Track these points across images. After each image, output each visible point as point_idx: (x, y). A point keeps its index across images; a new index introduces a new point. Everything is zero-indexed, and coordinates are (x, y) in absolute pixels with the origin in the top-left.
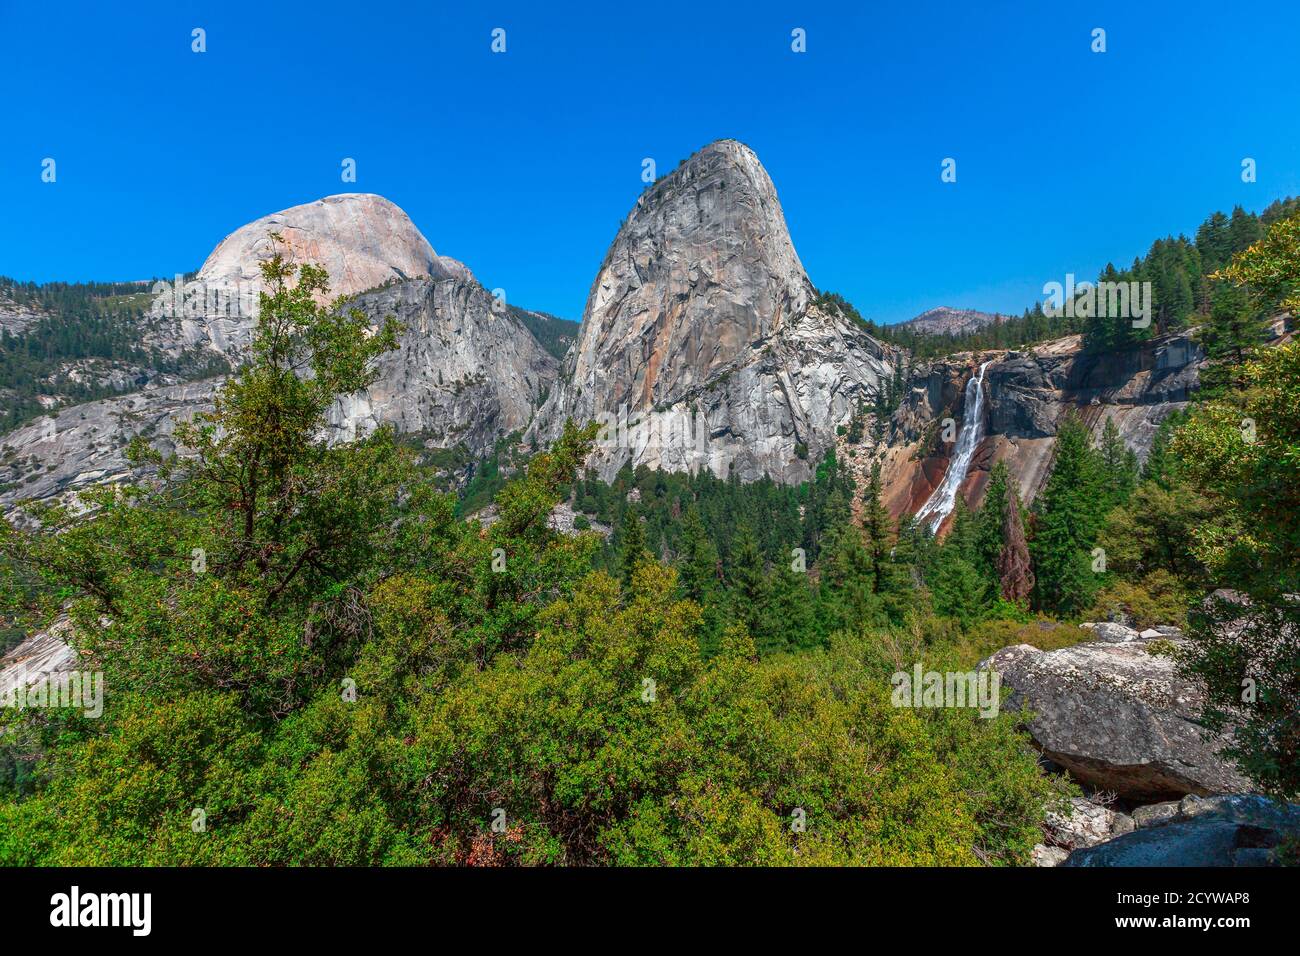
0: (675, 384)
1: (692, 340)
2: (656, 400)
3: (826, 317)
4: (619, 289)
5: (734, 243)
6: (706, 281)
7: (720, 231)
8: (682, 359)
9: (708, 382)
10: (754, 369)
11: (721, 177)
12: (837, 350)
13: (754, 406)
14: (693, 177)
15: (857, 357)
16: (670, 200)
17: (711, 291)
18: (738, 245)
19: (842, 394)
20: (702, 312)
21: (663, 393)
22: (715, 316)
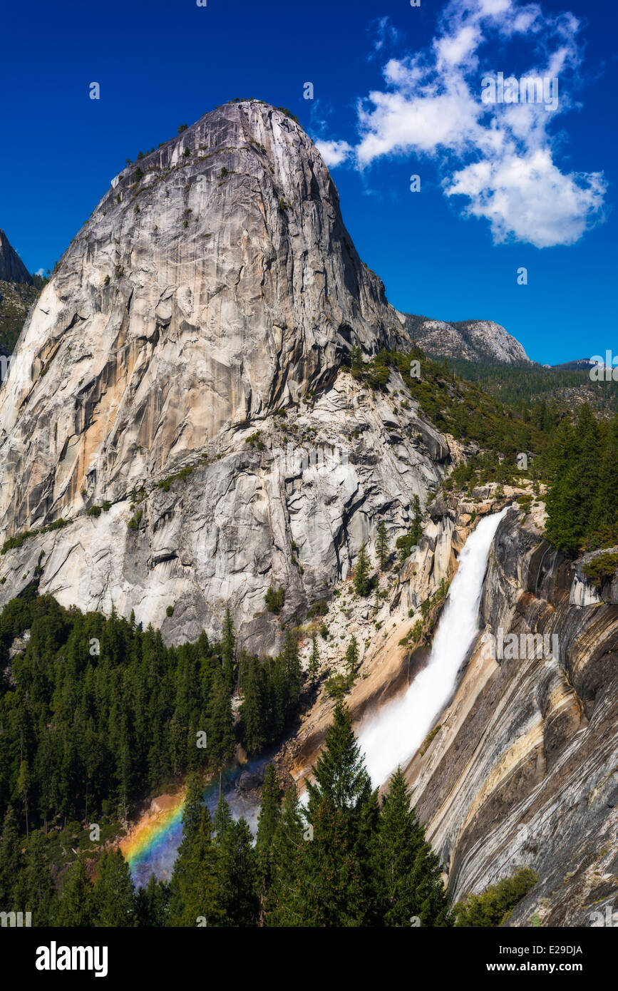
0: (118, 474)
1: (151, 409)
2: (90, 494)
3: (363, 392)
4: (61, 316)
5: (227, 267)
6: (180, 321)
7: (210, 245)
8: (130, 437)
9: (164, 477)
10: (228, 465)
11: (222, 160)
12: (369, 444)
13: (220, 521)
14: (187, 154)
15: (400, 458)
16: (151, 187)
17: (187, 336)
18: (232, 271)
19: (366, 513)
20: (170, 369)
21: (100, 486)
22: (186, 377)
